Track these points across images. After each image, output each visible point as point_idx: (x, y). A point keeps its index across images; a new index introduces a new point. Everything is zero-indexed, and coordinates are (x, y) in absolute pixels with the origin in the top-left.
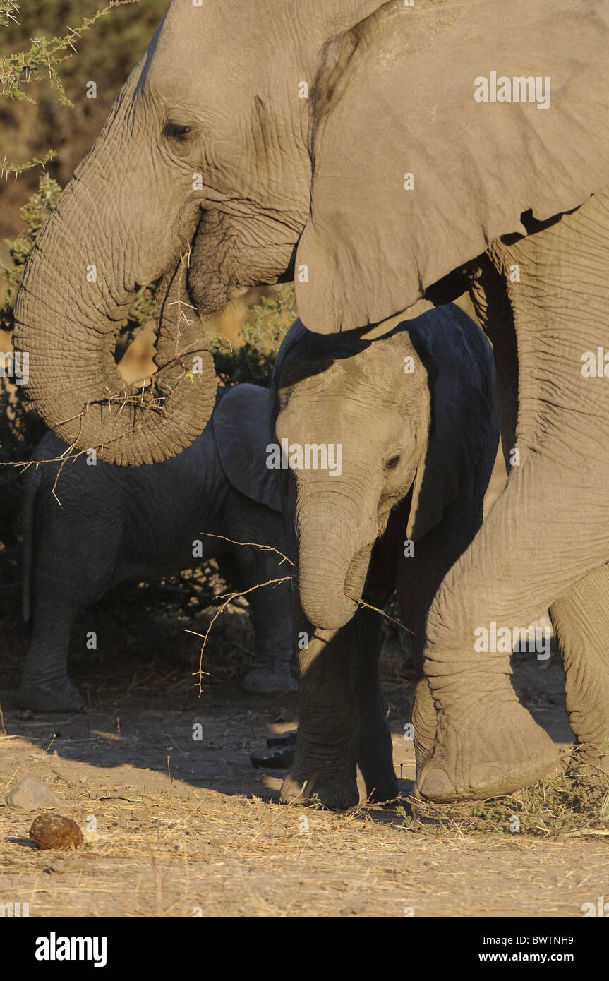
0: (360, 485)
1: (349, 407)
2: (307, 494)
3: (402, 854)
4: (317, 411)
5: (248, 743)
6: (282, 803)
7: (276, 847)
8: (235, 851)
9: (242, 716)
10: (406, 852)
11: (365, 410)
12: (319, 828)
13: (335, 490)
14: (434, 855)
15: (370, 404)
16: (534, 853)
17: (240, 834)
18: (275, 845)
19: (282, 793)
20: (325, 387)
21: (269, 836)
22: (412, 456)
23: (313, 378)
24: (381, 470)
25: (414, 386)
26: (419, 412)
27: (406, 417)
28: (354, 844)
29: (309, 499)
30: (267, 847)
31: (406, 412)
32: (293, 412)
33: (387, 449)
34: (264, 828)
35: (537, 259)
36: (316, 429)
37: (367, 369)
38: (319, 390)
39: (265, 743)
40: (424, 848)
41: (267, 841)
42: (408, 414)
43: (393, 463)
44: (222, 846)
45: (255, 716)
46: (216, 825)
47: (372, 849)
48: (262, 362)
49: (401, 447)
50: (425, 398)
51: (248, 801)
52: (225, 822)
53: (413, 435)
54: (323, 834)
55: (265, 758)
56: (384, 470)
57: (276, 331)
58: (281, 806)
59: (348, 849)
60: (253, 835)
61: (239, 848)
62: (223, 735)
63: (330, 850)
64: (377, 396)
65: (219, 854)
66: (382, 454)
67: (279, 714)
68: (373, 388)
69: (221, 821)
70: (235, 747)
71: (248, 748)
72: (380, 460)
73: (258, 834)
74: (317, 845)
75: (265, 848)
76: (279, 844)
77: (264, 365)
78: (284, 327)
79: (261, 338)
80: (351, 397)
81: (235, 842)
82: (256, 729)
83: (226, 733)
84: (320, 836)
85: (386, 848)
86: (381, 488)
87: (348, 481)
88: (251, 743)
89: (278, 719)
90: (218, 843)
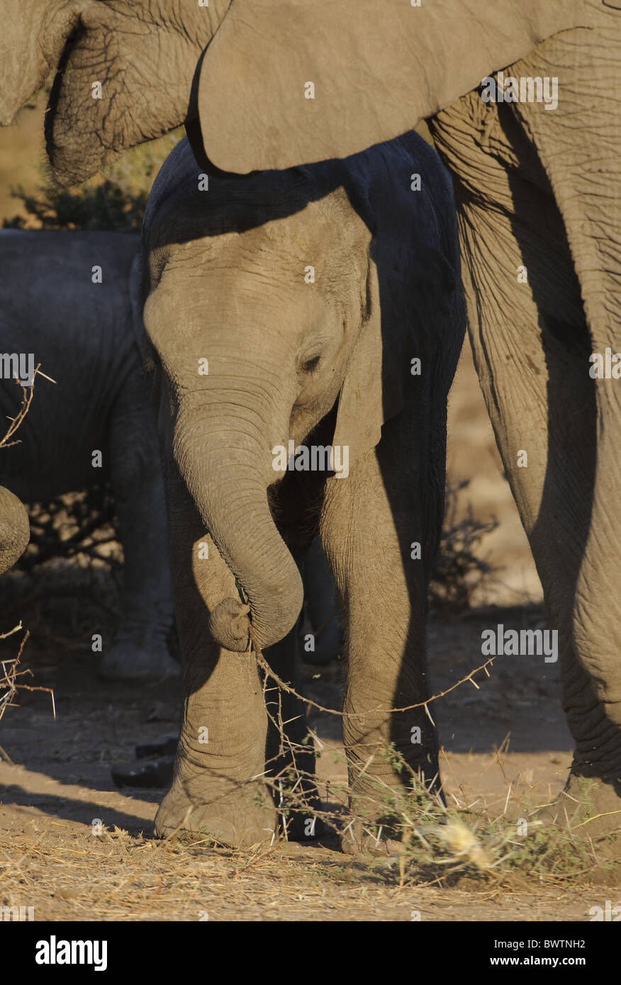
0: (266, 395)
1: (247, 284)
2: (192, 407)
3: (329, 910)
4: (202, 290)
5: (108, 752)
6: (157, 838)
7: (150, 901)
8: (90, 907)
9: (99, 713)
10: (334, 908)
11: (271, 288)
12: (210, 872)
13: (232, 400)
14: (375, 911)
15: (277, 280)
16: (518, 909)
17: (96, 882)
18: (148, 898)
19: (157, 823)
20: (213, 255)
21: (139, 885)
22: (338, 353)
23: (196, 242)
24: (295, 372)
25: (340, 253)
26: (347, 288)
27: (329, 296)
28: (260, 896)
29: (195, 414)
30: (136, 901)
31: (328, 289)
32: (167, 292)
33: (302, 342)
34: (132, 874)
35: (558, 60)
36: (200, 316)
37: (272, 229)
38: (204, 260)
39: (132, 751)
40: (360, 902)
41: (136, 892)
42: (333, 293)
43: (310, 365)
44: (71, 900)
45: (117, 713)
46: (63, 869)
47: (285, 903)
48: (128, 208)
49: (321, 340)
50: (357, 268)
51: (109, 835)
52: (75, 866)
53: (341, 322)
54: (215, 882)
55: (132, 773)
56: (298, 373)
57: (148, 163)
58: (155, 842)
59: (252, 903)
60: (115, 884)
61: (95, 902)
62: (71, 742)
63: (226, 905)
64: (287, 267)
65: (67, 910)
66: (295, 350)
67: (153, 711)
68: (281, 257)
69: (69, 864)
70: (89, 757)
71: (108, 757)
72: (292, 359)
73: (123, 882)
74: (207, 898)
75: (134, 903)
76: (154, 896)
77: (131, 212)
78: (160, 156)
79: (127, 172)
80: (250, 269)
81: (91, 895)
82: (119, 732)
83: (76, 738)
84: (211, 885)
85: (307, 902)
86: (293, 399)
87: (248, 388)
88: (113, 752)
89: (151, 717)
90: (66, 896)
